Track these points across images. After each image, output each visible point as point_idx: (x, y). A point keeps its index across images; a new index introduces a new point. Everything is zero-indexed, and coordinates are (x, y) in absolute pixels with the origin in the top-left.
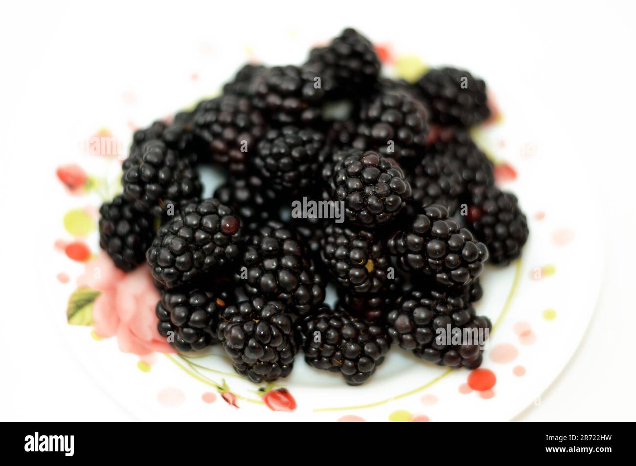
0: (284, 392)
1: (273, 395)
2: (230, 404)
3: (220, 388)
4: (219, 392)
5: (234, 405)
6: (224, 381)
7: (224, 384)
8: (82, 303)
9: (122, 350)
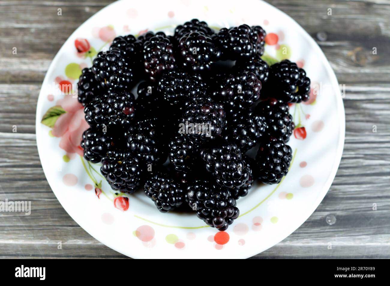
0: (127, 199)
1: (120, 199)
2: (96, 195)
3: (97, 185)
4: (95, 187)
5: (98, 196)
6: (101, 181)
7: (100, 184)
8: (54, 114)
9: (60, 146)
